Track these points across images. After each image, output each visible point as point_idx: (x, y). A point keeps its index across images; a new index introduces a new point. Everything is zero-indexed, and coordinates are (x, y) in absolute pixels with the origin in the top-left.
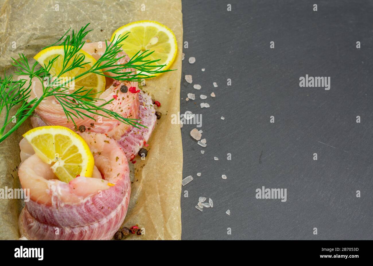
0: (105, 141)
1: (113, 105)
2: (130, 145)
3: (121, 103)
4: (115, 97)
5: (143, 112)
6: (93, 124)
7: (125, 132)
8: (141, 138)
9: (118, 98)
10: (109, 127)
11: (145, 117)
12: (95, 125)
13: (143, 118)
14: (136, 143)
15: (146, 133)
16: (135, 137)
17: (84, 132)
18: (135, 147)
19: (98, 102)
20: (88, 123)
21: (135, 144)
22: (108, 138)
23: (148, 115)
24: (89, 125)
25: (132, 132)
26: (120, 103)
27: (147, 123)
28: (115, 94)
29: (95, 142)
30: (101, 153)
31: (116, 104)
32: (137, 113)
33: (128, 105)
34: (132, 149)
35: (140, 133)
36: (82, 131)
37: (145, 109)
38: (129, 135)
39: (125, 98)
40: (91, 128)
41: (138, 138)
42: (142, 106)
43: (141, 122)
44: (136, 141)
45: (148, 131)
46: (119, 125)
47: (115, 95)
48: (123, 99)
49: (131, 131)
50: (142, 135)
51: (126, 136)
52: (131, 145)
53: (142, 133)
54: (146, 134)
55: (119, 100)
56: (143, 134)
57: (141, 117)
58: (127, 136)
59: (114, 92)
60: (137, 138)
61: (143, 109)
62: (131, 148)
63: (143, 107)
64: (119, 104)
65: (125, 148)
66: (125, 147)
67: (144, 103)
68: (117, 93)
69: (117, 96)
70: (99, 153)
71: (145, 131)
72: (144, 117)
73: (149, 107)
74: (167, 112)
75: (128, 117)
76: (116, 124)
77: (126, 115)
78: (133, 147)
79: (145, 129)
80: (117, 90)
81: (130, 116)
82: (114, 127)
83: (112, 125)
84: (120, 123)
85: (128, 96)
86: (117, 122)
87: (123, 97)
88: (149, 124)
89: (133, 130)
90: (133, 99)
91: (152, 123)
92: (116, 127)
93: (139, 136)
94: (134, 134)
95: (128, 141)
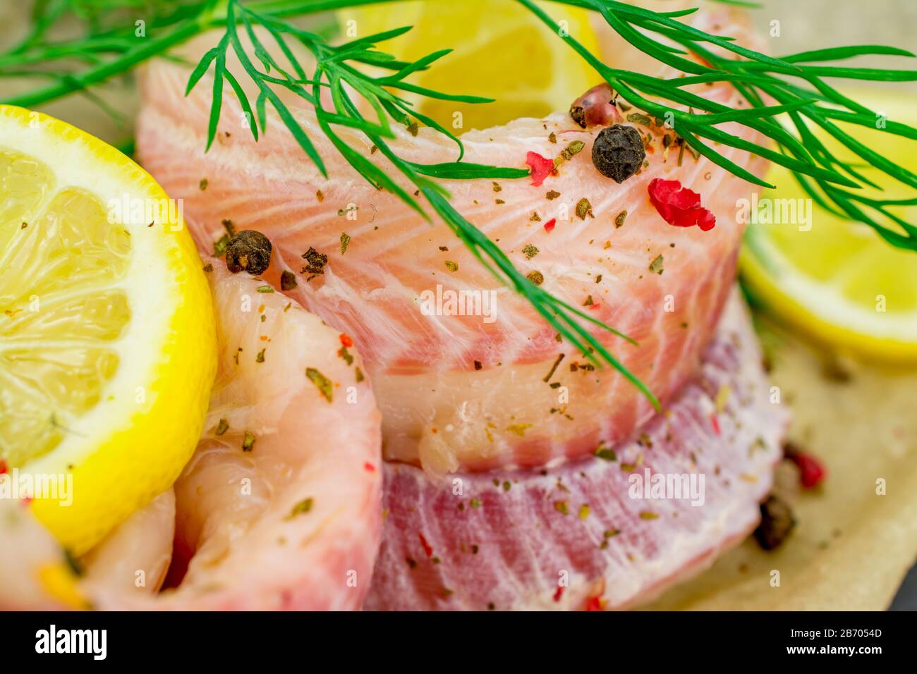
0: (311, 373)
1: (499, 202)
2: (490, 555)
3: (551, 225)
4: (540, 168)
5: (686, 424)
6: (325, 258)
8: (585, 562)
9: (549, 183)
10: (410, 335)
11: (679, 456)
13: (663, 454)
14: (536, 564)
15: (631, 549)
16: (548, 525)
17: (245, 275)
18: (521, 587)
19: (417, 140)
20: (297, 236)
21: (527, 568)
22: (342, 362)
23: (707, 462)
24: (299, 253)
25: (549, 483)
26: (545, 220)
27: (675, 503)
28: (549, 152)
29: (261, 359)
30: (257, 448)
31: (519, 213)
33: (596, 270)
34: (495, 591)
35: (594, 525)
37: (708, 423)
38: (518, 489)
39: (595, 211)
40: (300, 280)
41: (564, 543)
43: (634, 465)
44: (547, 559)
45: (652, 550)
46: (478, 366)
47: (546, 156)
48: (583, 210)
49: (544, 473)
50: (605, 544)
51: (497, 483)
52: (502, 562)
53: (606, 535)
54: (630, 557)
55: (552, 195)
56: (612, 541)
57: (653, 439)
58: (500, 489)
59: (547, 139)
60: (560, 540)
61: (696, 415)
62: (494, 583)
63: (706, 406)
64: (535, 217)
65: (457, 560)
66: (458, 552)
67: (727, 396)
68: (569, 153)
69: (554, 173)
70: (249, 442)
71: (634, 539)
72: (671, 454)
73: (745, 439)
74: (837, 534)
75: (562, 356)
76: (465, 353)
77: (553, 336)
78: (511, 583)
79: (636, 524)
80: (575, 143)
81: (579, 370)
82: (444, 366)
83: (433, 340)
84: (490, 360)
85: (623, 214)
86: (474, 336)
87: (585, 200)
88: (681, 515)
89: (560, 479)
90: (651, 268)
91: (707, 526)
92: (458, 368)
93: (579, 534)
94: (551, 500)
95: (493, 527)
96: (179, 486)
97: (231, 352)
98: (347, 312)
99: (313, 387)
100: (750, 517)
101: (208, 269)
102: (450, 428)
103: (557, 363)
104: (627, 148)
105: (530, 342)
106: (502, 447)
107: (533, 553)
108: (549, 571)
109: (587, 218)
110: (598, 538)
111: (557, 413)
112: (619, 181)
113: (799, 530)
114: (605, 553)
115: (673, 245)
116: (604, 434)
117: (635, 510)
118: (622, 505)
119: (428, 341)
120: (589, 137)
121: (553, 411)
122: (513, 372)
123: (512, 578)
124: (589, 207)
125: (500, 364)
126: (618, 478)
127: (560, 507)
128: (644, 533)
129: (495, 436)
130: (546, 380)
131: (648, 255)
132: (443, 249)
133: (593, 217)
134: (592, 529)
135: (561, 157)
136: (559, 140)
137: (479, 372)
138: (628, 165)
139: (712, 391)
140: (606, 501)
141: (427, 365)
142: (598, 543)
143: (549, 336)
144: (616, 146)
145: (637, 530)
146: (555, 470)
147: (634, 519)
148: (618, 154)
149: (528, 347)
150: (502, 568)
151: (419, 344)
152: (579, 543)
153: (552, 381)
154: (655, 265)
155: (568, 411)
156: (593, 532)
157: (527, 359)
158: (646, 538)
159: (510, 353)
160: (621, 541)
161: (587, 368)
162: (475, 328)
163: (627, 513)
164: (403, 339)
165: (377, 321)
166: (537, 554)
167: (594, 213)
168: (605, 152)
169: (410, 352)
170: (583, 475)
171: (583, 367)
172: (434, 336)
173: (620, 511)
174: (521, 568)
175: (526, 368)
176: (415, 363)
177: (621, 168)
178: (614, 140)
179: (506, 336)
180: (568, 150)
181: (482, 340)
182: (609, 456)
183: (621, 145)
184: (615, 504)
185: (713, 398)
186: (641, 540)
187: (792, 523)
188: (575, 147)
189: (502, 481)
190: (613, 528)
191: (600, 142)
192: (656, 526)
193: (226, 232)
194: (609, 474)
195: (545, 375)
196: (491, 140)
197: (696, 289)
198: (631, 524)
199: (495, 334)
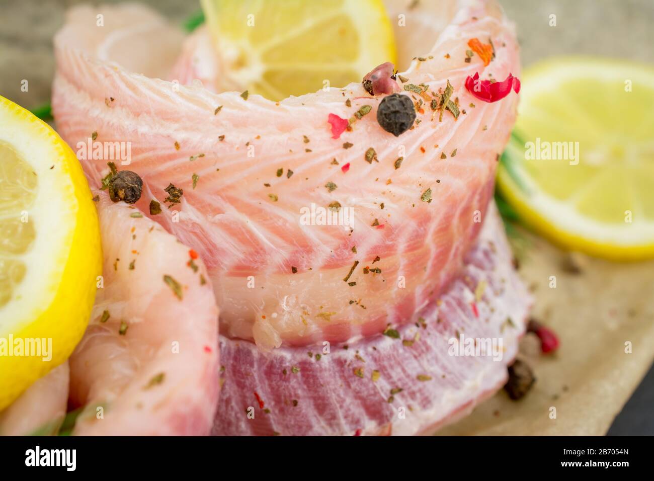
0: (167, 279)
1: (308, 151)
3: (346, 167)
4: (338, 126)
6: (181, 192)
8: (376, 411)
9: (345, 136)
10: (244, 248)
11: (447, 333)
12: (183, 200)
13: (434, 332)
14: (340, 414)
15: (411, 402)
16: (349, 386)
18: (329, 430)
20: (161, 175)
21: (334, 417)
22: (190, 271)
24: (163, 188)
25: (349, 355)
26: (342, 164)
27: (444, 368)
28: (345, 114)
29: (132, 267)
30: (129, 332)
31: (322, 159)
32: (419, 291)
33: (380, 200)
34: (310, 433)
36: (116, 194)
37: (470, 308)
38: (328, 358)
40: (163, 207)
41: (361, 398)
45: (426, 402)
46: (294, 270)
47: (344, 116)
48: (370, 157)
49: (346, 347)
50: (391, 399)
51: (311, 355)
52: (316, 412)
53: (392, 392)
54: (410, 408)
55: (347, 146)
56: (397, 397)
57: (427, 321)
58: (313, 360)
59: (344, 104)
60: (357, 396)
61: (460, 303)
62: (310, 427)
63: (468, 296)
64: (335, 162)
65: (282, 410)
66: (283, 405)
68: (360, 114)
69: (349, 129)
70: (123, 328)
71: (413, 395)
72: (441, 332)
73: (497, 319)
74: (565, 389)
75: (357, 263)
76: (284, 261)
77: (349, 249)
78: (323, 427)
79: (414, 384)
80: (364, 107)
81: (370, 272)
82: (269, 271)
83: (261, 252)
84: (304, 266)
85: (400, 159)
86: (291, 249)
87: (372, 149)
88: (448, 377)
89: (357, 352)
90: (422, 198)
91: (468, 384)
92: (280, 272)
93: (372, 392)
94: (351, 367)
95: (308, 387)
96: (73, 360)
97: (112, 261)
98: (197, 231)
99: (168, 289)
100: (501, 376)
101: (96, 199)
102: (275, 315)
103: (353, 268)
104: (402, 111)
105: (333, 253)
106: (314, 328)
107: (338, 405)
108: (350, 419)
109: (374, 162)
110: (385, 394)
111: (354, 303)
113: (539, 385)
114: (391, 405)
115: (438, 181)
116: (390, 319)
117: (414, 374)
118: (404, 370)
119: (258, 253)
120: (376, 102)
121: (351, 302)
122: (321, 275)
123: (323, 423)
124: (375, 154)
125: (311, 269)
126: (401, 351)
127: (357, 372)
128: (420, 390)
129: (309, 321)
130: (346, 280)
131: (420, 189)
132: (267, 185)
133: (377, 161)
134: (381, 388)
135: (354, 117)
136: (353, 104)
137: (296, 275)
138: (403, 124)
139: (473, 285)
140: (392, 367)
141: (257, 269)
142: (386, 398)
143: (347, 248)
144: (394, 110)
145: (415, 388)
146: (354, 345)
147: (413, 380)
148: (395, 116)
149: (331, 257)
150: (315, 416)
151: (251, 254)
152: (372, 397)
153: (350, 280)
154: (426, 195)
155: (362, 303)
156: (382, 390)
157: (331, 265)
158: (422, 394)
159: (318, 261)
160: (403, 396)
161: (375, 271)
162: (291, 243)
163: (408, 376)
164: (238, 250)
165: (220, 238)
166: (341, 407)
167: (378, 159)
168: (385, 114)
169: (244, 260)
170: (375, 349)
171: (373, 271)
172: (261, 249)
173: (402, 375)
174: (329, 417)
175: (330, 271)
176: (248, 268)
177: (398, 126)
178: (393, 105)
179: (315, 249)
180: (359, 112)
181: (297, 251)
182: (394, 334)
183: (397, 109)
184: (399, 370)
185: (473, 291)
186: (418, 395)
187: (533, 380)
188: (365, 110)
189: (315, 353)
190: (397, 387)
192: (429, 385)
193: (111, 171)
194: (394, 348)
195: (345, 276)
196: (303, 104)
197: (458, 213)
198: (410, 384)
199: (306, 247)
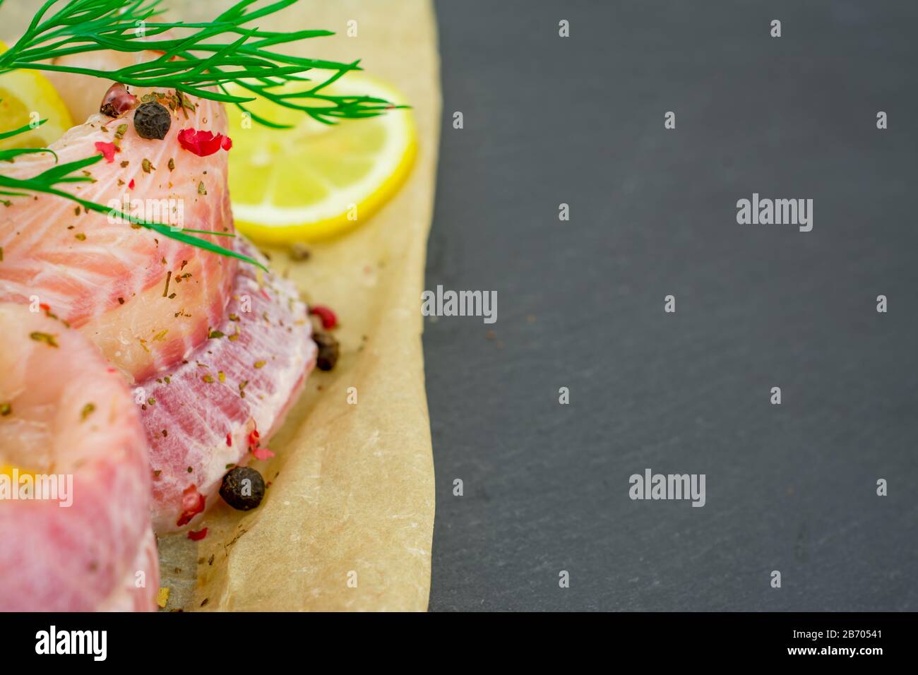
0: (34, 336)
1: (93, 181)
2: (177, 433)
3: (132, 185)
4: (107, 151)
7: (156, 357)
8: (235, 412)
9: (118, 157)
10: (69, 299)
11: (258, 320)
13: (247, 322)
14: (207, 426)
15: (259, 392)
18: (204, 448)
21: (203, 431)
22: (51, 321)
25: (191, 367)
26: (128, 182)
27: (271, 351)
28: (108, 138)
30: (13, 409)
31: (109, 184)
32: (221, 287)
34: (188, 457)
35: (231, 384)
37: (261, 295)
38: (176, 378)
39: (154, 165)
41: (219, 403)
42: (246, 283)
43: (236, 334)
44: (212, 419)
45: (270, 387)
46: (121, 301)
47: (107, 141)
48: (147, 168)
49: (185, 362)
50: (242, 394)
51: (160, 382)
52: (185, 435)
53: (241, 387)
54: (260, 398)
55: (124, 164)
56: (245, 390)
57: (238, 314)
58: (164, 384)
59: (101, 131)
60: (217, 403)
61: (251, 292)
62: (185, 452)
63: (253, 285)
64: (121, 183)
65: (156, 446)
66: (156, 441)
67: (262, 278)
68: (120, 134)
69: (118, 150)
70: (5, 408)
71: (257, 384)
72: (253, 321)
73: (283, 300)
74: (365, 338)
75: (170, 273)
76: (110, 295)
77: (160, 261)
78: (196, 447)
79: (255, 373)
80: (120, 127)
81: (182, 279)
82: (99, 311)
83: (87, 295)
84: (126, 295)
85: (171, 161)
86: (112, 280)
87: (145, 160)
88: (277, 357)
89: (197, 362)
90: (199, 192)
91: (293, 360)
92: (109, 310)
93: (225, 394)
94: (199, 378)
95: (170, 412)
99: (41, 344)
100: (311, 347)
102: (118, 354)
103: (168, 280)
104: (160, 114)
105: (147, 271)
106: (155, 354)
107: (202, 419)
108: (216, 427)
109: (152, 171)
110: (236, 391)
111: (180, 315)
112: (161, 138)
113: (342, 350)
114: (244, 399)
115: (205, 173)
116: (210, 323)
117: (250, 363)
118: (242, 364)
119: (84, 297)
121: (176, 315)
122: (143, 298)
123: (195, 443)
124: (150, 163)
125: (134, 294)
126: (231, 347)
127: (206, 379)
128: (261, 377)
129: (149, 347)
130: (165, 295)
131: (195, 184)
132: (71, 228)
133: (154, 169)
134: (230, 386)
135: (116, 139)
136: (109, 129)
137: (124, 306)
138: (165, 124)
140: (231, 363)
141: (88, 315)
142: (238, 395)
143: (157, 262)
144: (153, 115)
145: (257, 377)
146: (192, 357)
147: (252, 370)
148: (156, 119)
149: (148, 275)
150: (186, 438)
151: (78, 302)
152: (227, 399)
153: (169, 294)
154: (201, 191)
155: (186, 313)
156: (233, 389)
157: (150, 284)
158: (264, 381)
159: (138, 284)
160: (250, 389)
161: (187, 276)
162: (112, 275)
163: (247, 367)
164: (65, 303)
166: (205, 419)
167: (154, 167)
168: (147, 122)
169: (74, 311)
170: (210, 352)
171: (185, 276)
172: (86, 292)
173: (242, 368)
174: (199, 433)
175: (150, 291)
176: (81, 317)
177: (161, 128)
178: (149, 111)
179: (132, 272)
180: (118, 132)
181: (118, 281)
182: (218, 334)
183: (155, 113)
184: (238, 364)
185: (255, 279)
186: (261, 382)
187: (337, 345)
188: (122, 129)
189: (162, 379)
190: (242, 381)
191: (140, 117)
192: (266, 369)
194: (225, 346)
195: (163, 292)
196: (65, 146)
198: (252, 374)
199: (123, 274)
